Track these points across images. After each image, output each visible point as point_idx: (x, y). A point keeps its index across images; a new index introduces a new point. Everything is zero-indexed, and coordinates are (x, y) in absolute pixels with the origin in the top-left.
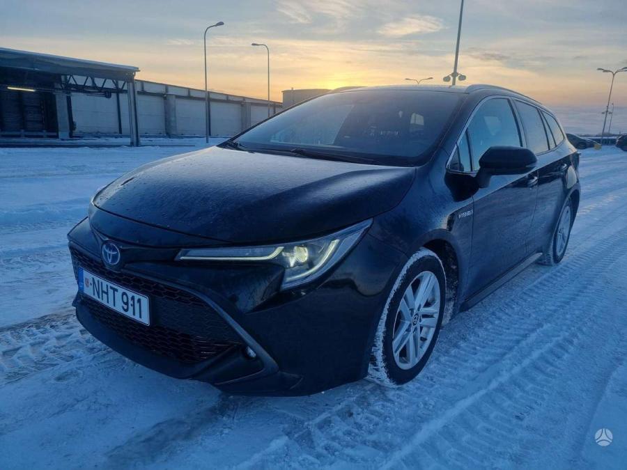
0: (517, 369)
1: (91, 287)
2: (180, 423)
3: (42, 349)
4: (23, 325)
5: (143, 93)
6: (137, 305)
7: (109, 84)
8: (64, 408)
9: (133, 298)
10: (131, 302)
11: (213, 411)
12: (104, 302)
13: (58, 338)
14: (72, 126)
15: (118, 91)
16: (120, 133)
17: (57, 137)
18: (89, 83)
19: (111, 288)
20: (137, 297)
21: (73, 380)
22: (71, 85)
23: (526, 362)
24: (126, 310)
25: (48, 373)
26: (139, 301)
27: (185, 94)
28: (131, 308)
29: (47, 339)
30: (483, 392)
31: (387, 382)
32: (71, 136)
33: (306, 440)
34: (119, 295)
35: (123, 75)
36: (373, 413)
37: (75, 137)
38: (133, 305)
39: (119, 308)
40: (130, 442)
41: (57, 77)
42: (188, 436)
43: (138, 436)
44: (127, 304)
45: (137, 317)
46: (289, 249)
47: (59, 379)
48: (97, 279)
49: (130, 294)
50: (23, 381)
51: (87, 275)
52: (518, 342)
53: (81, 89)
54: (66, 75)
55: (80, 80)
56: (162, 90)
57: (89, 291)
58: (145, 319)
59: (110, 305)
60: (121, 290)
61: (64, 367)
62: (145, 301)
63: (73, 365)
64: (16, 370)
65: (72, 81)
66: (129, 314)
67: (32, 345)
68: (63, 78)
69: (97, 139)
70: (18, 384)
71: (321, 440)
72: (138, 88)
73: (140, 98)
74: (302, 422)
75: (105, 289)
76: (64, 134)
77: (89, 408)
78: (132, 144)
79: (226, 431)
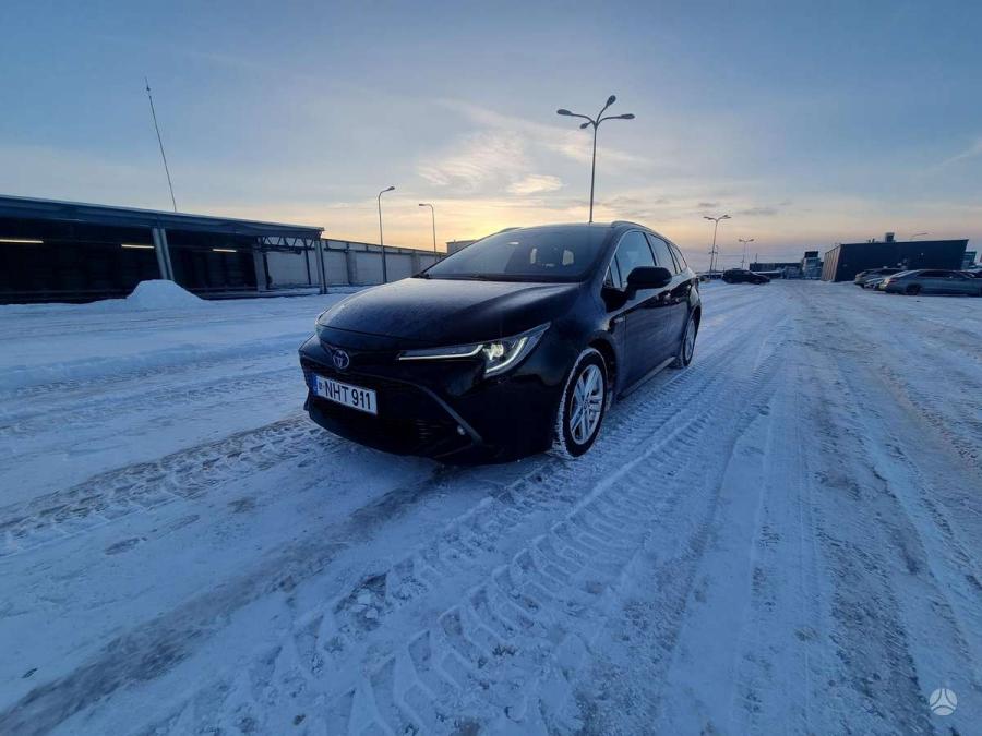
0: (664, 442)
1: (324, 390)
2: (404, 492)
3: (282, 445)
4: (263, 429)
5: (328, 249)
6: (366, 399)
7: (300, 243)
8: (310, 485)
9: (362, 394)
10: (360, 397)
11: (430, 482)
12: (336, 400)
13: (293, 437)
14: (269, 280)
15: (307, 249)
16: (309, 285)
17: (256, 290)
18: (282, 244)
19: (343, 387)
20: (365, 392)
21: (312, 466)
22: (267, 245)
24: (356, 404)
25: (290, 462)
26: (367, 395)
27: (364, 248)
28: (360, 402)
29: (284, 438)
30: (640, 458)
31: (567, 455)
32: (268, 288)
33: (508, 498)
34: (349, 392)
35: (314, 233)
36: (557, 477)
37: (271, 289)
38: (362, 399)
39: (350, 403)
40: (368, 506)
41: (254, 239)
42: (414, 500)
43: (374, 502)
44: (357, 399)
45: (366, 409)
46: (488, 346)
47: (300, 466)
48: (328, 381)
49: (359, 390)
50: (272, 469)
51: (320, 380)
53: (276, 248)
54: (261, 237)
55: (274, 241)
56: (344, 246)
57: (322, 393)
58: (373, 410)
59: (342, 402)
60: (351, 388)
61: (304, 457)
62: (372, 394)
63: (310, 456)
64: (264, 460)
65: (267, 242)
66: (359, 407)
67: (273, 443)
68: (259, 240)
69: (291, 289)
70: (269, 471)
71: (520, 498)
72: (324, 246)
73: (326, 254)
74: (502, 487)
75: (337, 389)
76: (262, 287)
77: (330, 485)
78: (321, 293)
79: (443, 495)
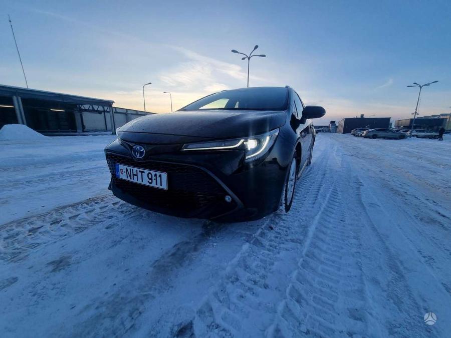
0: (326, 202)
1: (125, 174)
2: (187, 243)
3: (92, 214)
4: (78, 204)
5: (116, 112)
6: (159, 179)
7: (101, 109)
8: (115, 243)
9: (156, 175)
10: (154, 178)
11: (202, 235)
12: (135, 181)
13: (101, 208)
14: (83, 127)
15: (105, 111)
16: (106, 130)
17: (76, 132)
18: (91, 108)
19: (140, 171)
20: (158, 174)
21: (116, 228)
22: (82, 109)
23: (327, 199)
24: (151, 183)
25: (100, 226)
26: (160, 176)
27: (135, 113)
28: (154, 182)
29: (94, 209)
30: (320, 213)
32: (83, 131)
33: (257, 243)
34: (145, 175)
35: (109, 104)
36: (281, 226)
37: (85, 131)
38: (156, 179)
39: (146, 182)
40: (163, 257)
41: (75, 105)
42: (195, 249)
43: (167, 253)
44: (151, 179)
45: (159, 186)
46: (246, 141)
47: (107, 228)
48: (129, 168)
49: (153, 173)
50: (85, 232)
51: (122, 167)
52: (318, 192)
53: (88, 111)
54: (79, 104)
55: (86, 107)
56: (125, 111)
57: (123, 176)
58: (165, 186)
59: (140, 182)
60: (147, 172)
61: (109, 222)
62: (164, 176)
63: (113, 221)
64: (80, 226)
65: (82, 108)
66: (154, 185)
67: (86, 213)
68: (78, 106)
69: (96, 131)
70: (83, 233)
72: (114, 111)
73: (115, 115)
74: (251, 235)
75: (135, 173)
76: (80, 130)
77: (131, 241)
78: (113, 134)
79: (215, 244)
